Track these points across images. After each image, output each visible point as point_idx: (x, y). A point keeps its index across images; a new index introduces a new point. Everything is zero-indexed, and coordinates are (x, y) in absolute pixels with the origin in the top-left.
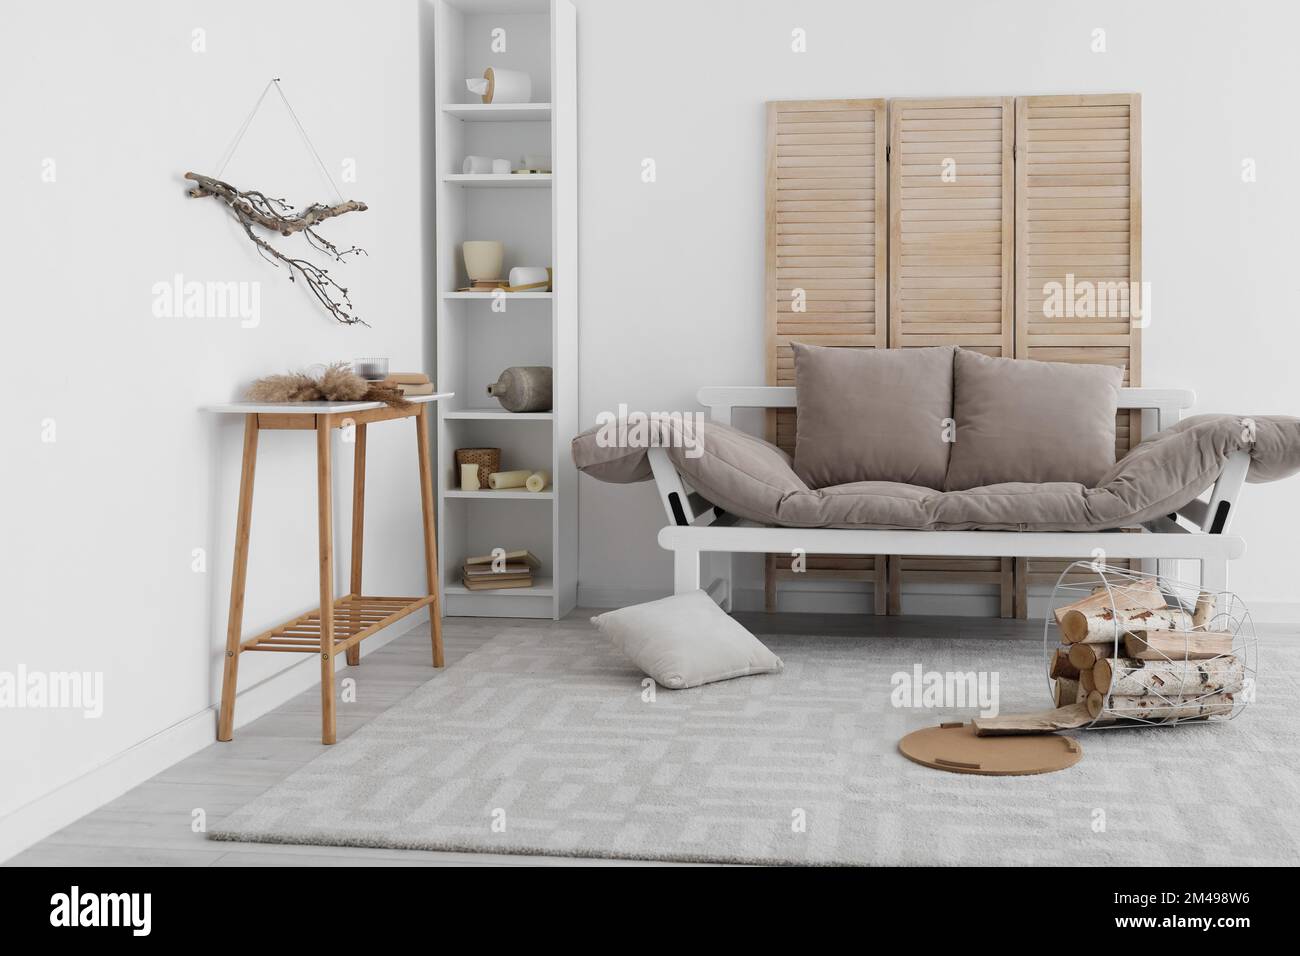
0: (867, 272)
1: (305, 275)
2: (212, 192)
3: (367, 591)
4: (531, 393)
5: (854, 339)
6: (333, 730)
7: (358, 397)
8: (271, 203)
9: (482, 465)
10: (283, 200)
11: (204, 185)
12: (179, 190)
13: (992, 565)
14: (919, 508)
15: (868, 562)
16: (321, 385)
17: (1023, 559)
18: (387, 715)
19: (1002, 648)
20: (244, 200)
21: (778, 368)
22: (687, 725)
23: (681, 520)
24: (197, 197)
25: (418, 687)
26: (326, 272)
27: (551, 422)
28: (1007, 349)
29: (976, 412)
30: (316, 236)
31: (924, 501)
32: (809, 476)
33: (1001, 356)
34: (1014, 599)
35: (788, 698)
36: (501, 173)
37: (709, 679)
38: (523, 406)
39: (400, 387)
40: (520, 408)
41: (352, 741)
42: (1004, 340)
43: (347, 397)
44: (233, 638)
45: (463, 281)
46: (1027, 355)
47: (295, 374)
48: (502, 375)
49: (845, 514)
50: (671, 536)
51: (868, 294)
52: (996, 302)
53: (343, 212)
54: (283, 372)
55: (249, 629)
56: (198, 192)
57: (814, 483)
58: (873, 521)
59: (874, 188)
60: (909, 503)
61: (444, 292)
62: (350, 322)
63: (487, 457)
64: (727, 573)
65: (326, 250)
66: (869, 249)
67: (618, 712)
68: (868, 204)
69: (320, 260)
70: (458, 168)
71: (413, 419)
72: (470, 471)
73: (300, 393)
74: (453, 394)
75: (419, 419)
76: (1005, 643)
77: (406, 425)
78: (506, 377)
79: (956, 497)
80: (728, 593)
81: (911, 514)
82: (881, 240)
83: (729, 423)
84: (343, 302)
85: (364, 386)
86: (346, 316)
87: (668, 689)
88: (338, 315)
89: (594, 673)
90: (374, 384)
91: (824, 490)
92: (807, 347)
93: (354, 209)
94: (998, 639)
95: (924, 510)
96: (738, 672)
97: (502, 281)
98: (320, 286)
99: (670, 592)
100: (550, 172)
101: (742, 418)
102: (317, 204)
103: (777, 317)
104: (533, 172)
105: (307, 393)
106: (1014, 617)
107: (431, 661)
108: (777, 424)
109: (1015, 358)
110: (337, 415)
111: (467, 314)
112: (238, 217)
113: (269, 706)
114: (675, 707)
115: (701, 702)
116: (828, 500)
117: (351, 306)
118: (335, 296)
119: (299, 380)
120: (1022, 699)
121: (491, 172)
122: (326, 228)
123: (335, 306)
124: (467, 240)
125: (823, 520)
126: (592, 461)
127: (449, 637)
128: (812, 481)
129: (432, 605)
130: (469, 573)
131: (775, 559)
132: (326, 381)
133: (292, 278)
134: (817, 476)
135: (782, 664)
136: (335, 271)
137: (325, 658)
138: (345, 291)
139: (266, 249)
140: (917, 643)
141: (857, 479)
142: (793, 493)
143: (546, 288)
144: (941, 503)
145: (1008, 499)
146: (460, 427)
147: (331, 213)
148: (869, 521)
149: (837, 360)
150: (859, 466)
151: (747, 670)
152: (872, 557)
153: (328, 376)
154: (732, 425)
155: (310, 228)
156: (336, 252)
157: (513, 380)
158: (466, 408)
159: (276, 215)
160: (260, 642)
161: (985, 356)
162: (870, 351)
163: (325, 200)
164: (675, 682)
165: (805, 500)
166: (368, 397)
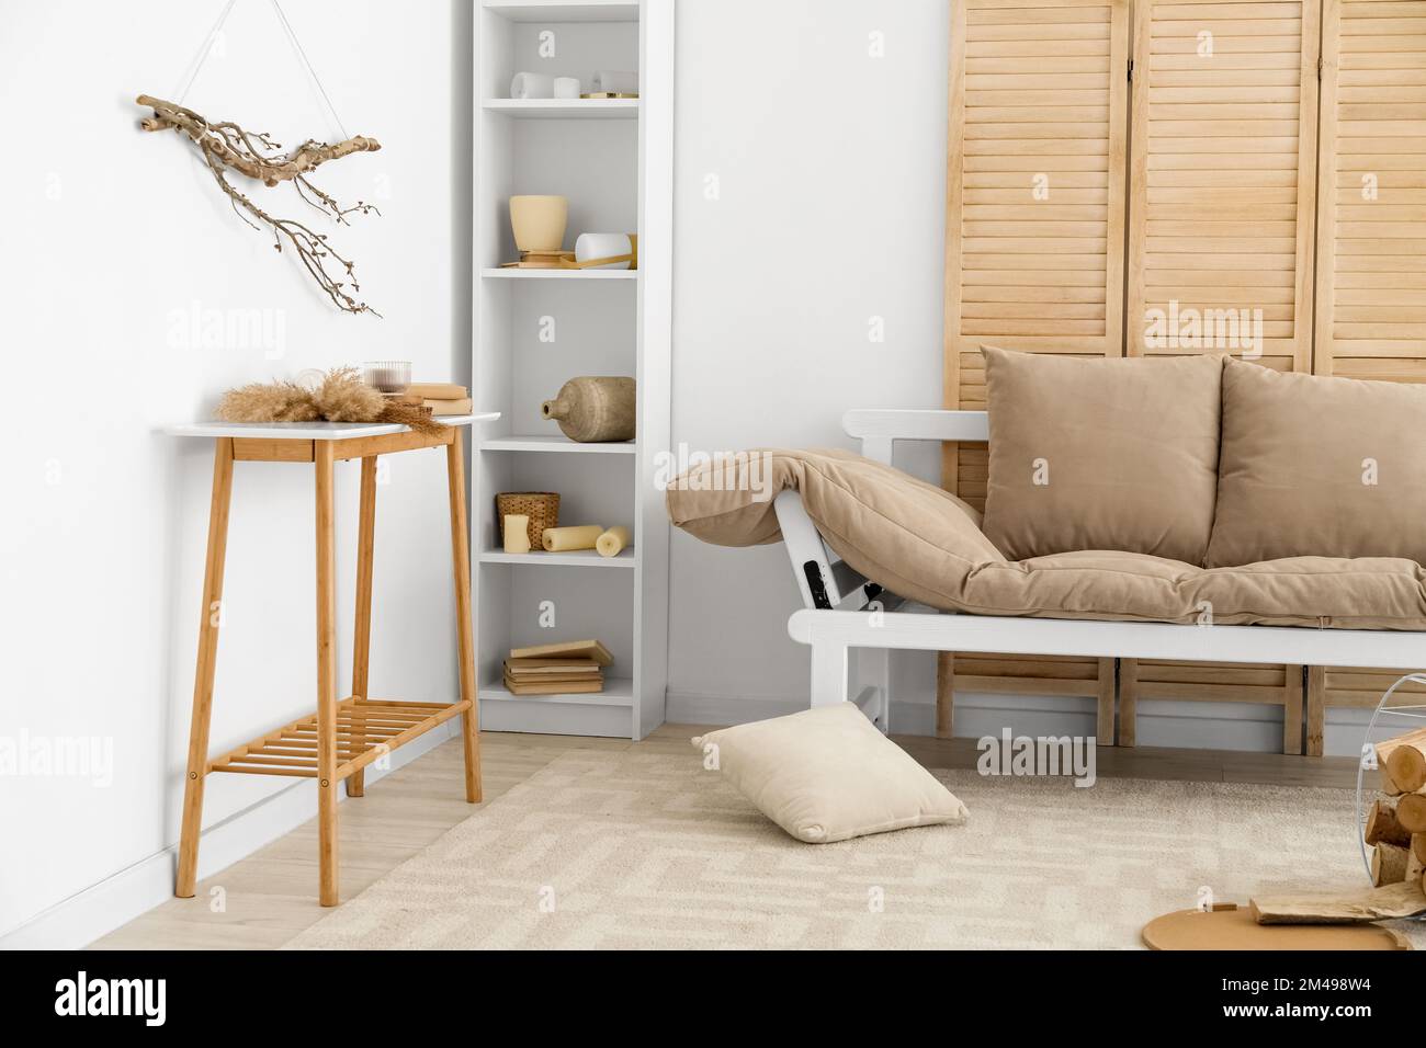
0: (1095, 244)
1: (295, 241)
2: (173, 123)
3: (374, 693)
4: (605, 415)
5: (1077, 343)
6: (334, 885)
7: (370, 417)
8: (250, 138)
9: (533, 517)
10: (267, 135)
11: (162, 113)
12: (128, 120)
13: (1273, 676)
14: (1170, 590)
15: (1088, 668)
16: (318, 398)
17: (1319, 668)
18: (409, 867)
19: (1289, 798)
20: (215, 135)
21: (961, 384)
22: (833, 895)
23: (822, 602)
24: (152, 130)
25: (448, 830)
26: (324, 237)
27: (632, 456)
28: (1303, 360)
29: (1255, 452)
30: (310, 187)
31: (1179, 581)
32: (1006, 543)
33: (1292, 370)
34: (1304, 727)
35: (977, 861)
36: (566, 97)
37: (861, 831)
38: (593, 434)
39: (427, 404)
40: (588, 437)
41: (361, 903)
42: (1298, 347)
43: (355, 417)
44: (197, 753)
45: (509, 253)
46: (1331, 371)
47: (282, 384)
48: (563, 390)
49: (1061, 597)
50: (807, 624)
51: (1095, 277)
52: (1286, 291)
53: (348, 153)
54: (266, 381)
55: (221, 740)
56: (154, 123)
57: (1014, 553)
58: (1102, 609)
59: (1108, 122)
60: (1156, 583)
61: (483, 269)
62: (355, 310)
63: (541, 506)
64: (883, 680)
65: (322, 206)
66: (1098, 211)
67: (734, 873)
68: (1099, 145)
69: (318, 222)
70: (504, 91)
71: (443, 449)
72: (516, 525)
73: (289, 411)
74: (499, 414)
75: (451, 449)
76: (1292, 791)
77: (433, 458)
78: (570, 391)
79: (1226, 576)
80: (883, 709)
81: (1158, 599)
82: (1116, 196)
83: (888, 461)
84: (347, 281)
85: (378, 402)
86: (350, 301)
87: (803, 842)
88: (339, 299)
89: (698, 817)
90: (392, 398)
91: (1032, 561)
92: (1005, 353)
93: (362, 148)
94: (1281, 785)
95: (1179, 593)
96: (904, 822)
97: (564, 253)
98: (315, 258)
99: (804, 704)
100: (637, 96)
101: (907, 455)
102: (312, 141)
103: (960, 309)
104: (611, 95)
105: (299, 410)
106: (1304, 753)
107: (465, 795)
108: (959, 465)
109: (1313, 374)
110: (342, 442)
111: (514, 301)
112: (206, 160)
113: (242, 851)
114: (813, 868)
115: (853, 863)
116: (1037, 577)
117: (357, 287)
118: (335, 271)
119: (289, 392)
120: (1321, 873)
121: (551, 96)
122: (325, 176)
123: (335, 286)
124: (514, 195)
125: (1027, 607)
126: (695, 514)
127: (489, 759)
128: (1010, 548)
129: (466, 715)
130: (513, 671)
131: (952, 661)
132: (325, 393)
133: (278, 247)
134: (1018, 543)
135: (966, 811)
136: (337, 237)
137: (325, 784)
138: (349, 265)
139: (244, 205)
140: (1163, 786)
141: (1077, 547)
142: (985, 566)
143: (628, 263)
144: (1204, 586)
145: (1303, 580)
146: (503, 462)
147: (330, 154)
148: (1097, 608)
149: (1049, 373)
150: (1079, 529)
151: (916, 819)
152: (1095, 661)
153: (328, 386)
154: (892, 465)
155: (303, 175)
156: (336, 210)
157: (580, 396)
158: (510, 434)
159: (258, 156)
160: (232, 760)
161: (1270, 370)
162: (1099, 360)
163: (323, 136)
164: (814, 833)
165: (1003, 576)
166: (385, 417)
